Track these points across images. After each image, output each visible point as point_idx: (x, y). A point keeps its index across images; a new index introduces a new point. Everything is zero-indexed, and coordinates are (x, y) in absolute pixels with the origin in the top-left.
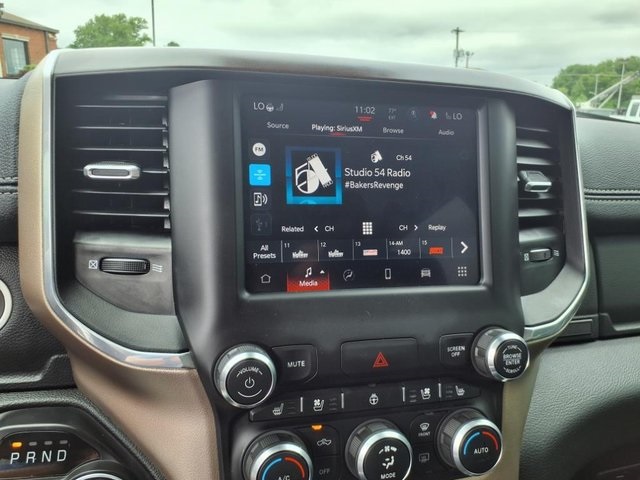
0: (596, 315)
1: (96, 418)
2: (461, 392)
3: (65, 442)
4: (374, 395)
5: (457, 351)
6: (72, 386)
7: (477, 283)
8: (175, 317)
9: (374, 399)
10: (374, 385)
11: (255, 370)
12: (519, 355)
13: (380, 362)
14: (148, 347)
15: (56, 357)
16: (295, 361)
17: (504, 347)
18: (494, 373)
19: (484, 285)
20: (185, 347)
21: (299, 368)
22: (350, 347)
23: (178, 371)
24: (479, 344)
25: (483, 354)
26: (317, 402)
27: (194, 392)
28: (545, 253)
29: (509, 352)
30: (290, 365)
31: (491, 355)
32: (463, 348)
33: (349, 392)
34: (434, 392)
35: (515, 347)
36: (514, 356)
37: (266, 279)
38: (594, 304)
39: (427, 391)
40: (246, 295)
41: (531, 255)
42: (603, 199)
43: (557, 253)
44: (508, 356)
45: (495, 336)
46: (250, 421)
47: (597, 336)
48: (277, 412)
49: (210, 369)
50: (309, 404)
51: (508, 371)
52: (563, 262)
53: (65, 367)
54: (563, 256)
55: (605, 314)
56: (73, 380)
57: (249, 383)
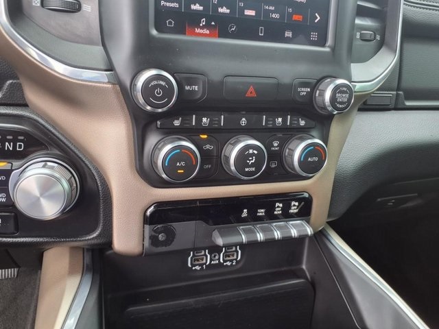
0: (395, 93)
1: (44, 126)
2: (302, 123)
3: (22, 138)
4: (244, 119)
5: (304, 91)
7: (323, 45)
8: (102, 48)
9: (243, 122)
10: (244, 113)
11: (163, 83)
12: (347, 95)
13: (251, 93)
15: (11, 81)
16: (191, 85)
17: (337, 89)
18: (330, 109)
19: (329, 47)
20: (110, 68)
21: (193, 92)
22: (230, 79)
23: (105, 85)
24: (320, 88)
25: (322, 94)
26: (204, 120)
27: (115, 101)
28: (371, 34)
29: (340, 92)
30: (187, 88)
31: (328, 94)
32: (309, 90)
33: (226, 115)
34: (284, 121)
35: (345, 89)
36: (344, 95)
37: (170, 23)
38: (395, 84)
39: (280, 120)
40: (154, 32)
41: (361, 34)
43: (378, 37)
44: (340, 95)
45: (331, 82)
46: (157, 128)
47: (393, 107)
48: (177, 123)
49: (128, 84)
50: (199, 121)
51: (338, 105)
52: (381, 44)
53: (18, 89)
54: (382, 42)
55: (401, 93)
56: (25, 99)
57: (158, 92)
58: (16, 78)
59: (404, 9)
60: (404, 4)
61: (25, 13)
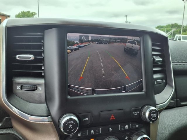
0: (175, 100)
1: (19, 138)
2: (137, 126)
4: (110, 128)
5: (136, 113)
6: (11, 127)
7: (141, 91)
8: (46, 104)
9: (110, 130)
10: (110, 125)
11: (72, 122)
12: (156, 114)
13: (112, 118)
14: (37, 115)
15: (6, 118)
16: (85, 118)
17: (151, 112)
18: (148, 120)
19: (144, 92)
20: (49, 114)
21: (86, 121)
22: (102, 113)
23: (47, 123)
24: (143, 111)
25: (145, 114)
26: (92, 131)
27: (52, 129)
28: (161, 81)
29: (152, 113)
30: (84, 120)
31: (147, 114)
32: (138, 112)
33: (102, 128)
34: (129, 126)
35: (154, 112)
36: (154, 114)
38: (175, 97)
39: (127, 126)
40: (69, 97)
41: (157, 82)
42: (177, 64)
43: (164, 81)
44: (152, 115)
45: (148, 108)
46: (70, 138)
47: (176, 106)
48: (79, 135)
49: (57, 122)
50: (90, 132)
51: (152, 119)
52: (166, 84)
53: (9, 121)
54: (166, 82)
55: (178, 99)
56: (12, 125)
57: (71, 127)
58: (9, 116)
59: (173, 66)
60: (172, 64)
61: (14, 92)
